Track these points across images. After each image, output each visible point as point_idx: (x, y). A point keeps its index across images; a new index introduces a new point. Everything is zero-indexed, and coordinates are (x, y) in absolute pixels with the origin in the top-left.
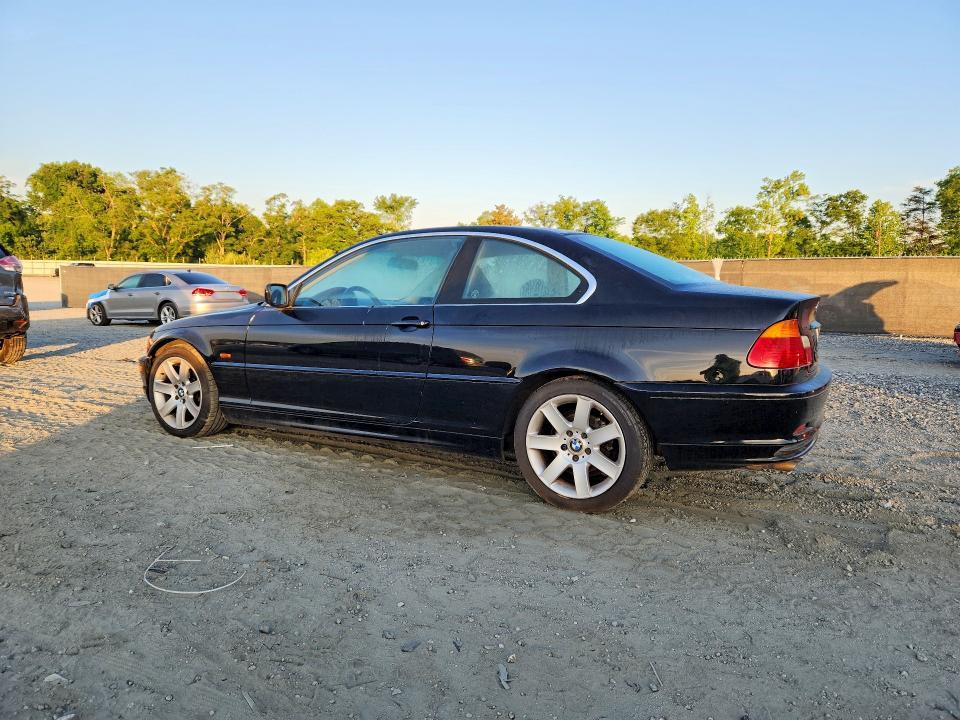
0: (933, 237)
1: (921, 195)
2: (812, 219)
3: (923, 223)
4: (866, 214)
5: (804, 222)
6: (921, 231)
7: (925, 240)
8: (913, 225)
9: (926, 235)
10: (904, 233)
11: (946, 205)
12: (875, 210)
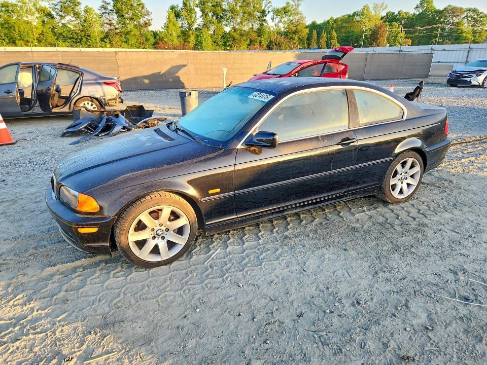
0: (116, 28)
1: (105, 5)
2: (54, 13)
3: (110, 21)
4: (83, 13)
5: (49, 15)
6: (110, 25)
7: (113, 30)
8: (106, 21)
9: (113, 27)
10: (102, 25)
11: (119, 12)
12: (86, 11)
